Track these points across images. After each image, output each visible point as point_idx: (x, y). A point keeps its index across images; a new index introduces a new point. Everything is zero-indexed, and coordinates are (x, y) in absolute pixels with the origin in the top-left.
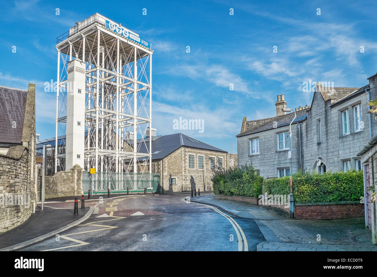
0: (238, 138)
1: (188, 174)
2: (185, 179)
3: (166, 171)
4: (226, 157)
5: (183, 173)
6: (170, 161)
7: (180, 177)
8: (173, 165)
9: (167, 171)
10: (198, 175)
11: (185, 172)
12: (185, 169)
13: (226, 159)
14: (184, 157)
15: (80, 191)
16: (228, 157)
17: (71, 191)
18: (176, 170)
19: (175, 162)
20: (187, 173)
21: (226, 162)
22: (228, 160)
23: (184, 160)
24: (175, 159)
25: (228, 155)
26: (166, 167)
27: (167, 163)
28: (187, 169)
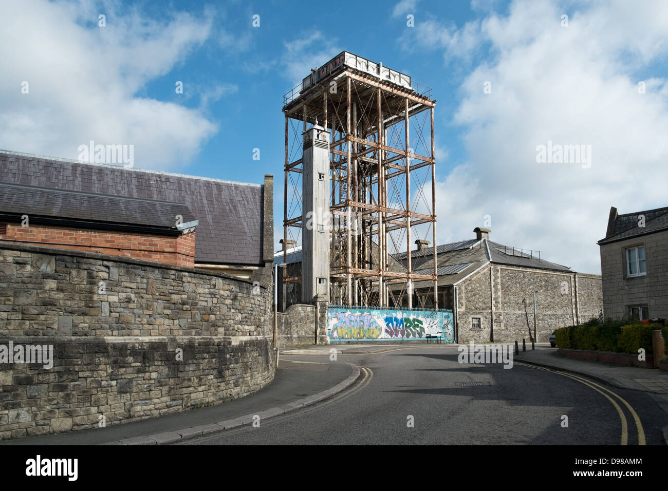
0: (603, 246)
1: (502, 312)
2: (496, 319)
3: (462, 305)
4: (573, 279)
5: (494, 309)
6: (470, 288)
7: (487, 316)
8: (475, 295)
9: (464, 305)
10: (521, 312)
11: (496, 306)
12: (496, 303)
13: (573, 284)
14: (494, 281)
15: (324, 336)
16: (577, 280)
17: (310, 336)
18: (480, 304)
19: (478, 289)
20: (500, 309)
21: (573, 289)
22: (577, 285)
23: (494, 286)
24: (478, 285)
25: (576, 276)
26: (462, 299)
27: (464, 291)
28: (500, 303)
